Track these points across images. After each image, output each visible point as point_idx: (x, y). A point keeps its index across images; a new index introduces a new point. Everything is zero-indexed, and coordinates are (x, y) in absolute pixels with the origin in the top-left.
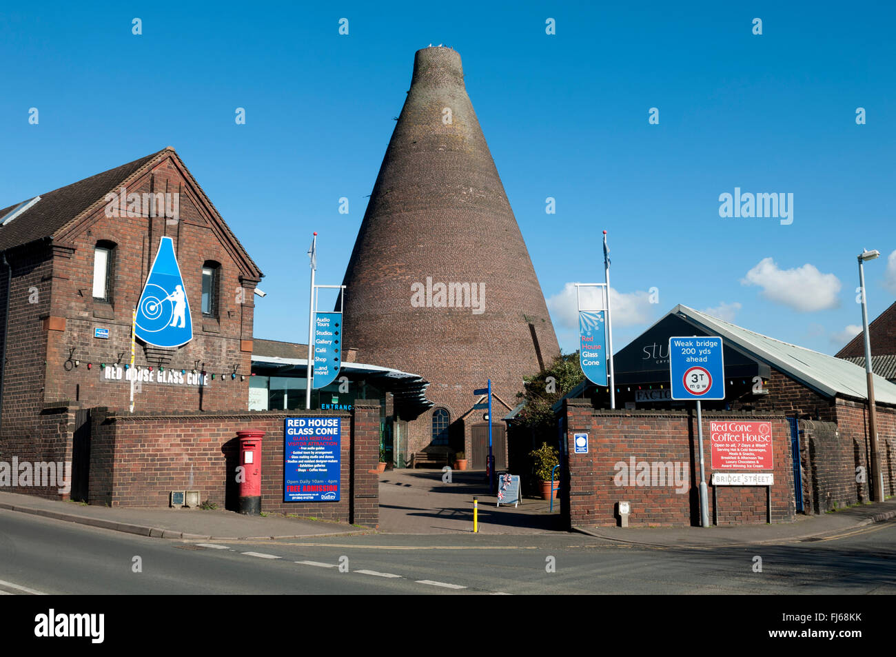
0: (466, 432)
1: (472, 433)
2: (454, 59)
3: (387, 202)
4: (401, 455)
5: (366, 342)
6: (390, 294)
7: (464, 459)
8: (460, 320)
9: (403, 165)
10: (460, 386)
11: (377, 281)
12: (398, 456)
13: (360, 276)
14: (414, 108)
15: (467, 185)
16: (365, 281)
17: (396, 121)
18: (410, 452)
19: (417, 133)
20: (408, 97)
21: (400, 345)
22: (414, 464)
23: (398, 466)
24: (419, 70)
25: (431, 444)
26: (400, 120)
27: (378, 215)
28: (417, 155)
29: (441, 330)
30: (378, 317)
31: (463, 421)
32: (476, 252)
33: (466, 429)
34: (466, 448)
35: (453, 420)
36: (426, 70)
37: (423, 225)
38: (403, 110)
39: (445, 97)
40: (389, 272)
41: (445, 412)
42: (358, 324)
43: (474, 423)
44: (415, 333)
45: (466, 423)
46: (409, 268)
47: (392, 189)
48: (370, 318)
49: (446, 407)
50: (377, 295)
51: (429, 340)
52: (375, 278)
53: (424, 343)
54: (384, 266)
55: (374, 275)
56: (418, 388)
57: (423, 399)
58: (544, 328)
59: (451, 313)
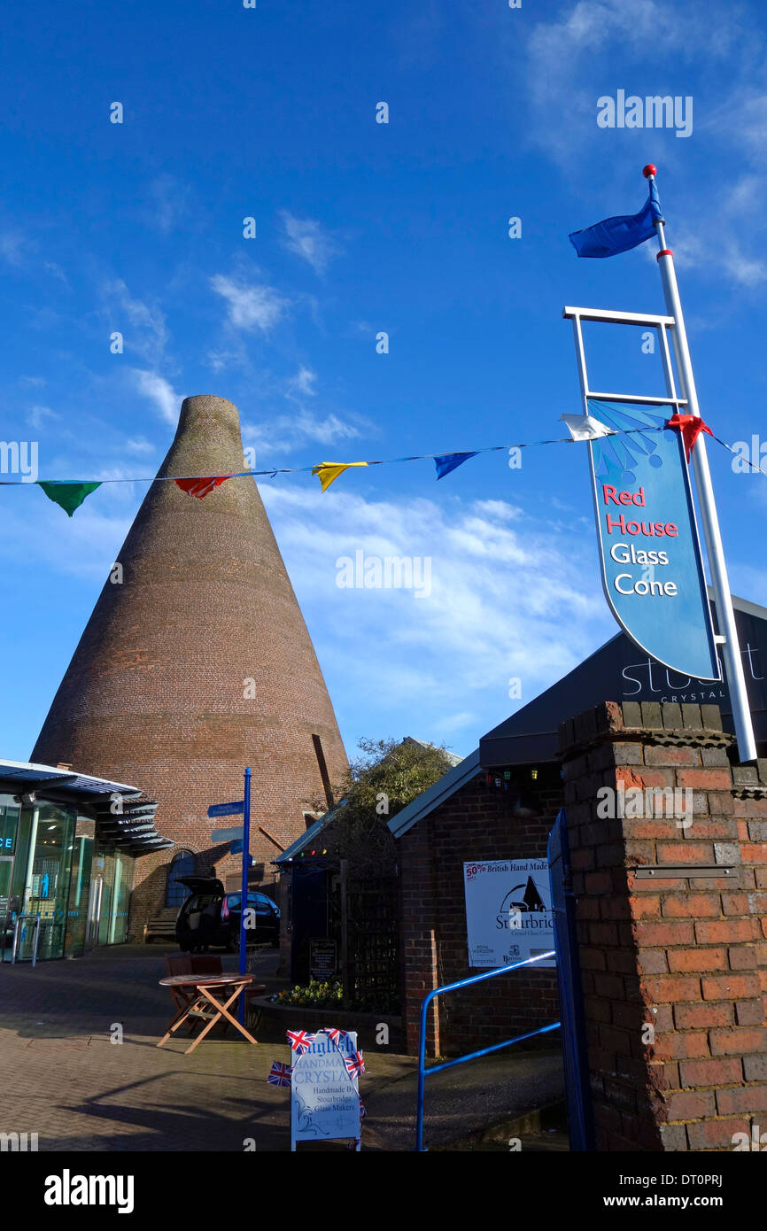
6: (124, 688)
8: (219, 726)
9: (157, 527)
10: (215, 818)
11: (108, 672)
25: (166, 905)
29: (192, 738)
30: (104, 720)
31: (214, 869)
37: (177, 601)
40: (126, 660)
42: (75, 730)
44: (155, 743)
45: (218, 872)
46: (153, 655)
47: (139, 557)
48: (93, 722)
49: (190, 848)
50: (105, 691)
51: (173, 752)
52: (106, 668)
53: (166, 757)
54: (120, 653)
55: (104, 664)
56: (141, 814)
57: (154, 834)
58: (333, 741)
59: (207, 716)
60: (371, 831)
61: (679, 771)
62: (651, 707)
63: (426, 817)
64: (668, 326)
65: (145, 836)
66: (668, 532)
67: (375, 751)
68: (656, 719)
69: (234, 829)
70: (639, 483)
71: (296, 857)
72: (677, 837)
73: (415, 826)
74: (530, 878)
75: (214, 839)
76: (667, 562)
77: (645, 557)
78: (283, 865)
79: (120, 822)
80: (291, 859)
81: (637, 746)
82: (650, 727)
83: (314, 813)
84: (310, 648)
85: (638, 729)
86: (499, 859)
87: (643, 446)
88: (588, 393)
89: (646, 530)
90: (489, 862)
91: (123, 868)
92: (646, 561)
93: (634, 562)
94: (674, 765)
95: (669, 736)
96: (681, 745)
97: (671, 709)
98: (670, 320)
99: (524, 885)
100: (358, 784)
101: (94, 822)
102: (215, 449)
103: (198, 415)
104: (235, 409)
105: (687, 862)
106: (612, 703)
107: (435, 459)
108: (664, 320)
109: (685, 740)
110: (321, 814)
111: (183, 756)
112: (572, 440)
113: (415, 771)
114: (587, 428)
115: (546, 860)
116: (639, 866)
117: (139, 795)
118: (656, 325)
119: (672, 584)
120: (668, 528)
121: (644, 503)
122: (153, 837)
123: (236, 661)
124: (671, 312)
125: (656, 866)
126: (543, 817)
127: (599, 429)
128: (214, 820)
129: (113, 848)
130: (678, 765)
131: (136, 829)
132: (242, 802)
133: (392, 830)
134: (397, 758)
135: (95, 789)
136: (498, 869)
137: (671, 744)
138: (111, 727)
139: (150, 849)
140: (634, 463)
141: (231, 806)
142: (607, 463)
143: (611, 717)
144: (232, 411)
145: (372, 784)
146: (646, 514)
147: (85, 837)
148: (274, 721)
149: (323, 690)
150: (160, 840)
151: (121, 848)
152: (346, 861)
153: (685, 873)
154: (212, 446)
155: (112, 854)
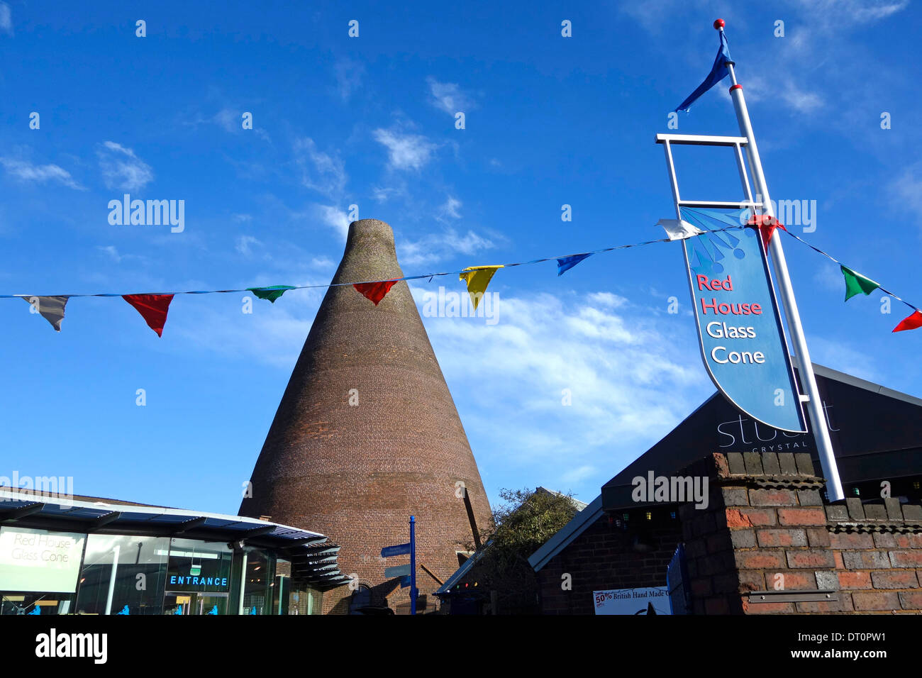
5: (280, 508)
6: (310, 454)
11: (297, 441)
28: (346, 315)
29: (365, 493)
30: (295, 480)
32: (404, 409)
40: (311, 431)
41: (366, 590)
44: (336, 497)
45: (389, 603)
46: (332, 426)
47: (319, 348)
48: (287, 482)
49: (367, 583)
50: (296, 456)
51: (350, 505)
52: (295, 438)
53: (345, 509)
54: (306, 426)
55: (294, 435)
56: (327, 556)
57: (337, 572)
58: (477, 492)
59: (376, 474)
60: (515, 566)
61: (780, 510)
62: (752, 456)
63: (559, 554)
64: (742, 145)
65: (330, 574)
66: (754, 311)
67: (514, 499)
68: (757, 467)
69: (403, 567)
70: (726, 272)
71: (453, 589)
72: (782, 567)
73: (551, 561)
74: (650, 603)
75: (387, 574)
76: (754, 336)
77: (736, 332)
78: (442, 596)
79: (311, 563)
80: (448, 591)
81: (743, 490)
82: (753, 473)
83: (466, 552)
84: (456, 416)
85: (742, 475)
86: (623, 588)
87: (728, 242)
88: (679, 202)
89: (735, 310)
90: (614, 591)
91: (314, 600)
92: (737, 336)
93: (727, 336)
94: (775, 505)
95: (770, 480)
96: (779, 488)
97: (770, 458)
98: (744, 140)
99: (645, 610)
100: (500, 527)
101: (289, 563)
102: (376, 261)
103: (362, 235)
104: (390, 229)
105: (793, 588)
106: (719, 454)
107: (559, 260)
108: (738, 140)
109: (784, 484)
110: (472, 553)
111: (358, 508)
112: (669, 240)
113: (547, 515)
114: (681, 229)
115: (665, 588)
116: (752, 593)
117: (325, 540)
118: (733, 145)
119: (760, 353)
120: (754, 307)
121: (732, 288)
122: (336, 575)
123: (398, 429)
124: (744, 133)
125: (766, 592)
126: (657, 552)
127: (691, 230)
128: (385, 559)
129: (305, 584)
130: (779, 505)
131: (323, 568)
132: (409, 544)
133: (532, 565)
134: (532, 505)
135: (290, 536)
136: (622, 596)
137: (772, 487)
138: (301, 486)
139: (335, 584)
140: (722, 256)
141: (399, 548)
142: (700, 257)
143: (718, 466)
144: (387, 231)
145: (513, 527)
146: (734, 297)
147: (283, 576)
148: (429, 477)
149: (468, 450)
150: (342, 577)
151: (310, 584)
152: (494, 591)
153: (791, 598)
154: (373, 258)
155: (304, 590)
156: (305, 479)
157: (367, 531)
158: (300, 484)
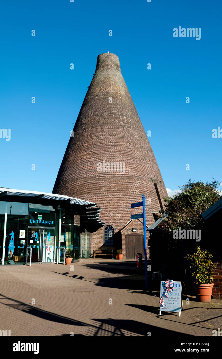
0: (122, 239)
1: (126, 239)
2: (116, 59)
3: (83, 124)
4: (88, 251)
5: (71, 192)
6: (84, 167)
7: (122, 253)
8: (119, 180)
9: (91, 106)
10: (119, 214)
11: (77, 162)
12: (86, 251)
13: (69, 159)
14: (97, 80)
15: (122, 115)
16: (71, 162)
17: (88, 88)
18: (92, 249)
19: (98, 91)
20: (94, 76)
21: (88, 193)
22: (95, 256)
23: (86, 257)
24: (99, 64)
25: (104, 245)
26: (90, 87)
27: (78, 130)
28: (98, 101)
29: (109, 185)
30: (77, 179)
31: (121, 233)
32: (127, 147)
33: (122, 237)
34: (123, 247)
35: (115, 232)
36: (102, 63)
37: (101, 134)
38: (92, 82)
39: (112, 75)
40: (83, 157)
41: (111, 228)
42: (67, 183)
43: (127, 234)
44: (96, 187)
46: (93, 154)
47: (85, 118)
48: (73, 180)
50: (77, 168)
53: (100, 192)
54: (81, 154)
55: (75, 159)
57: (98, 220)
59: (114, 177)
65: (95, 221)
78: (151, 231)
79: (87, 216)
80: (154, 229)
84: (151, 150)
117: (96, 205)
133: (204, 217)
135: (80, 203)
148: (139, 178)
150: (101, 222)
154: (110, 73)
156: (82, 179)
157: (111, 203)
158: (79, 181)
